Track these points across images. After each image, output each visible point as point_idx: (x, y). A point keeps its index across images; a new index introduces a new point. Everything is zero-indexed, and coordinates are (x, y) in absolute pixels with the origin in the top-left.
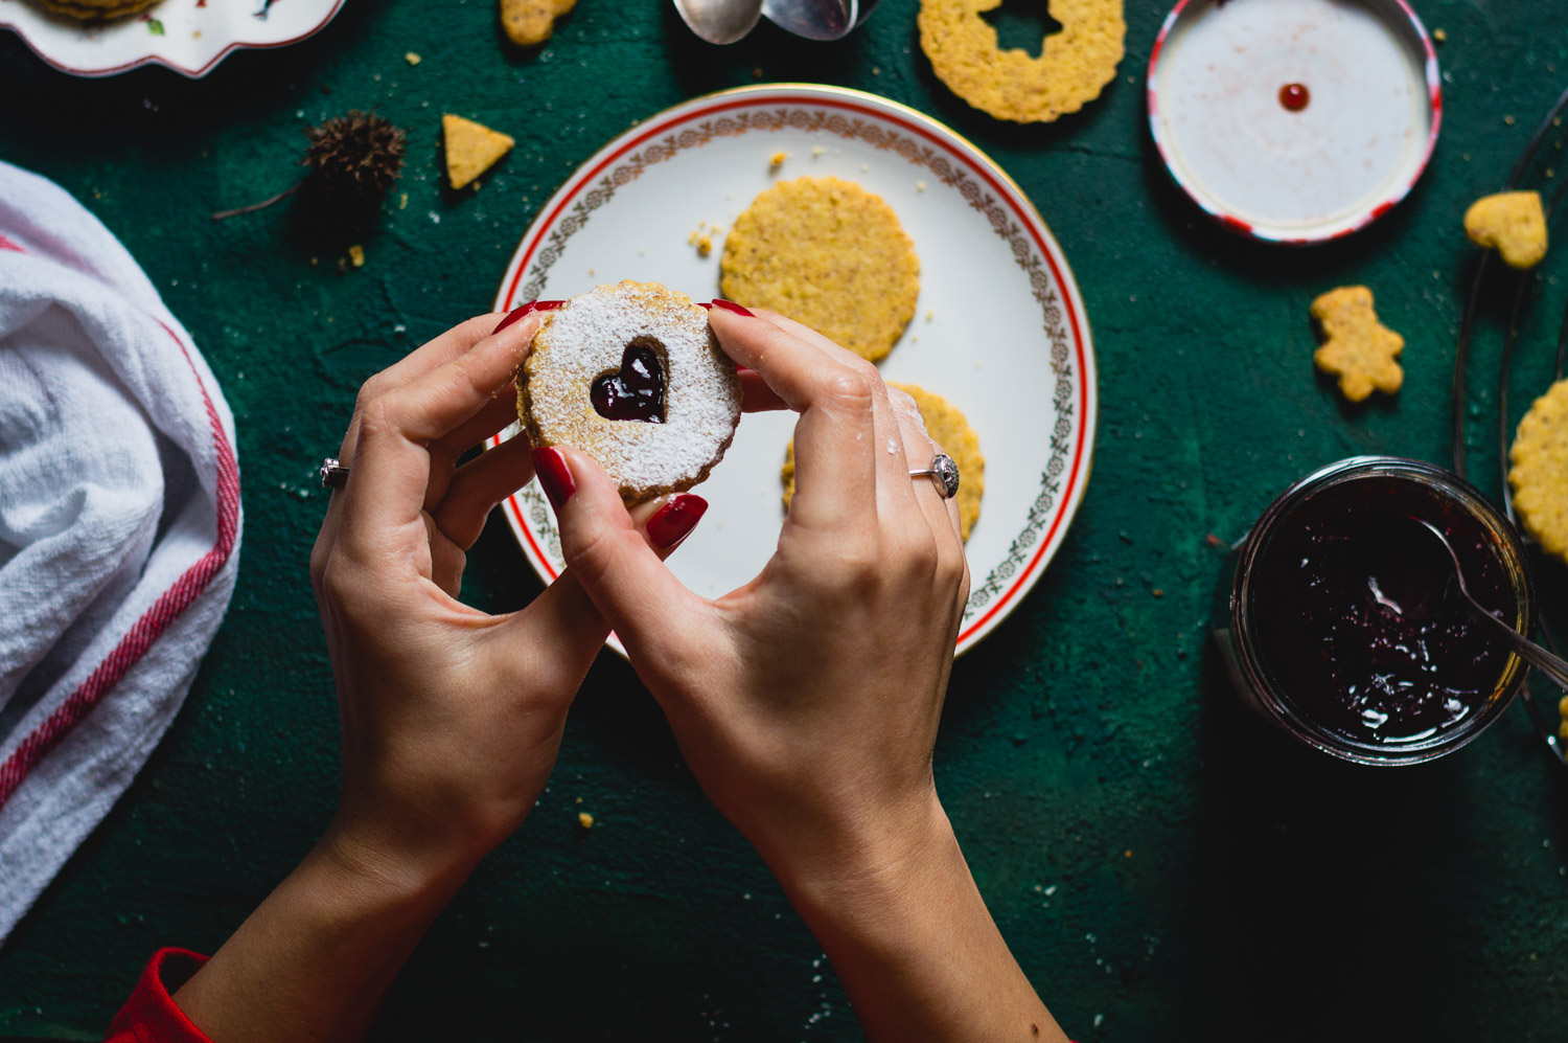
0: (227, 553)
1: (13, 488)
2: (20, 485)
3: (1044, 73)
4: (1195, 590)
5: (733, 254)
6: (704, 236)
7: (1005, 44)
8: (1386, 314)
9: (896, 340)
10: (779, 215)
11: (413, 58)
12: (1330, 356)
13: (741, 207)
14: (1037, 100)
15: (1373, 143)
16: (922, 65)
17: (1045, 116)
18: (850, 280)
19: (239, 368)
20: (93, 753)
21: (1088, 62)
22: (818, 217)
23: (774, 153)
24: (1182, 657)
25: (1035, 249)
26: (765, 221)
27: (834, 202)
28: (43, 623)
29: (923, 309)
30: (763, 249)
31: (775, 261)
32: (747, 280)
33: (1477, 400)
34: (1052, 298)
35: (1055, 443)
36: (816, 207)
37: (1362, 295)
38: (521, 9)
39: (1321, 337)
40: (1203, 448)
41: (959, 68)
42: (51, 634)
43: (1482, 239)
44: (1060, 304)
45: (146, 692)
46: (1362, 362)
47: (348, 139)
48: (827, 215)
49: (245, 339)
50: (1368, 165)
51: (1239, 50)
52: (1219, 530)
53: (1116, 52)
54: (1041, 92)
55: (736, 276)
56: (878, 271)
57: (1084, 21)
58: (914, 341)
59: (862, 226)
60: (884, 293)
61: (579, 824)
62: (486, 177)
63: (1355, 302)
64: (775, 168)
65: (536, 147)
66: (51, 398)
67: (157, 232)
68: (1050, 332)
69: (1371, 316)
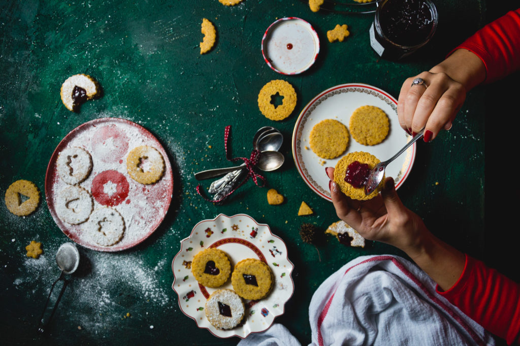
0: (393, 258)
1: (382, 302)
2: (381, 300)
3: (287, 95)
4: (387, 65)
5: (326, 156)
6: (321, 163)
7: (281, 103)
8: (332, 28)
9: (341, 124)
10: (318, 148)
11: (286, 222)
12: (341, 38)
13: (316, 155)
14: (292, 97)
15: (298, 31)
16: (286, 120)
17: (296, 95)
18: (330, 133)
19: (349, 255)
20: (429, 283)
21: (284, 87)
22: (318, 139)
23: (305, 149)
24: (400, 67)
25: (324, 96)
26: (319, 150)
27: (315, 137)
28: (410, 294)
29: (335, 119)
30: (325, 151)
31: (327, 148)
32: (331, 153)
33: (348, 10)
34: (333, 93)
35: (362, 92)
36: (316, 140)
37: (329, 32)
38: (277, 201)
39: (337, 40)
40: (359, 63)
41: (286, 112)
42: (412, 292)
43: (319, 8)
44: (334, 91)
45: (419, 273)
46: (342, 32)
47: (307, 235)
48: (318, 138)
49: (344, 254)
50: (303, 32)
51: (281, 57)
52: (375, 60)
53: (282, 81)
54: (291, 96)
55: (330, 156)
56: (328, 128)
57: (276, 88)
58: (341, 120)
59: (319, 131)
60: (333, 126)
61: (438, 185)
62: (310, 207)
63: (331, 33)
64: (308, 149)
65: (304, 197)
66: (363, 295)
67: (322, 273)
68: (340, 93)
69: (333, 30)
